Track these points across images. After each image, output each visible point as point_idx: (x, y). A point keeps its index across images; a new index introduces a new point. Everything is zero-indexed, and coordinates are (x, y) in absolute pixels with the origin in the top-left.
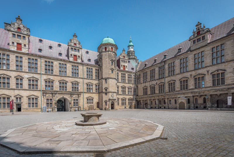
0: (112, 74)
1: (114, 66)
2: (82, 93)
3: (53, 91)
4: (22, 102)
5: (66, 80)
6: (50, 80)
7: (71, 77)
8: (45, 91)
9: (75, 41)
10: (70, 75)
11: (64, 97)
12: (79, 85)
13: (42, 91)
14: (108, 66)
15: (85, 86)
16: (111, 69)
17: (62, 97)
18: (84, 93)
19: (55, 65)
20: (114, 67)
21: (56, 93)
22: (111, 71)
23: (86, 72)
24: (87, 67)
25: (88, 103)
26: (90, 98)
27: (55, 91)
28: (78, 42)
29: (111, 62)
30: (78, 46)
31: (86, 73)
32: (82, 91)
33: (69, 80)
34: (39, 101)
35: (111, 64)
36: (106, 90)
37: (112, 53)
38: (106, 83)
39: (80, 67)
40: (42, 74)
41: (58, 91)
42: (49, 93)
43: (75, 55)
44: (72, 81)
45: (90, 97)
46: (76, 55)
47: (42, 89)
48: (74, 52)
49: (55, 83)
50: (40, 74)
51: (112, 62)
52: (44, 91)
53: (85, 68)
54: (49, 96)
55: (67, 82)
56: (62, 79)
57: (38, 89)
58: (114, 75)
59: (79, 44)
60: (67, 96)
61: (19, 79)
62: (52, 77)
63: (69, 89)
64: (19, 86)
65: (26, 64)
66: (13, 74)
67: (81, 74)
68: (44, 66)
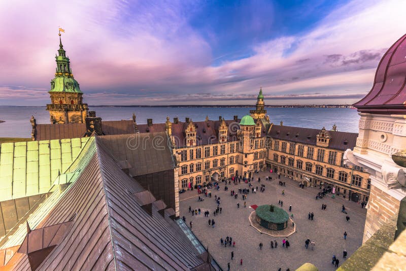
2: (227, 166)
4: (193, 182)
6: (208, 162)
7: (220, 155)
8: (205, 171)
10: (220, 153)
12: (225, 160)
15: (229, 160)
17: (214, 172)
19: (211, 149)
20: (252, 143)
21: (211, 171)
22: (250, 147)
24: (231, 143)
25: (230, 173)
26: (232, 168)
27: (210, 169)
30: (225, 128)
31: (229, 149)
32: (227, 164)
34: (202, 179)
36: (246, 163)
37: (252, 132)
38: (246, 157)
40: (204, 158)
41: (212, 169)
43: (223, 136)
44: (220, 159)
47: (203, 170)
49: (210, 163)
50: (202, 159)
53: (229, 145)
54: (207, 173)
55: (218, 160)
56: (215, 159)
57: (201, 170)
60: (217, 171)
61: (192, 166)
62: (209, 159)
63: (219, 165)
64: (192, 171)
65: (195, 154)
66: (188, 163)
67: (226, 152)
68: (204, 152)
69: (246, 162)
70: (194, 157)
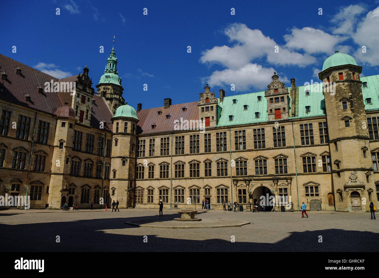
0: (348, 129)
1: (352, 110)
2: (294, 175)
3: (246, 177)
4: (210, 195)
5: (265, 156)
6: (242, 159)
7: (273, 149)
8: (236, 177)
9: (275, 85)
10: (271, 145)
11: (264, 185)
12: (288, 160)
13: (233, 177)
14: (336, 115)
15: (300, 161)
16: (343, 119)
17: (259, 185)
18: (298, 174)
19: (248, 135)
20: (350, 112)
21: (250, 180)
22: (343, 123)
23: (300, 133)
24: (301, 123)
25: (307, 195)
26: (311, 184)
27: (249, 176)
28: (280, 86)
29: (341, 104)
30: (280, 91)
31: (299, 137)
32: (294, 172)
33: (270, 154)
34: (229, 194)
35: (342, 107)
36: (338, 165)
37: (341, 84)
38: (337, 149)
39: (288, 127)
40: (232, 152)
41: (253, 176)
42: (241, 180)
43: (277, 108)
44: (274, 156)
45: (311, 182)
46: (279, 108)
47: (233, 175)
48: (276, 104)
49: (249, 163)
50: (229, 152)
51: (344, 103)
52: (234, 178)
53: (297, 127)
54: (242, 185)
55: (267, 158)
56: (259, 155)
57: (228, 176)
58: (352, 130)
59: (283, 88)
60: (267, 184)
61: (208, 164)
62: (245, 155)
63: (271, 169)
64: (208, 173)
65: (214, 143)
66: (202, 158)
67: (289, 141)
68: (233, 139)
69: (338, 163)
70: (212, 148)
